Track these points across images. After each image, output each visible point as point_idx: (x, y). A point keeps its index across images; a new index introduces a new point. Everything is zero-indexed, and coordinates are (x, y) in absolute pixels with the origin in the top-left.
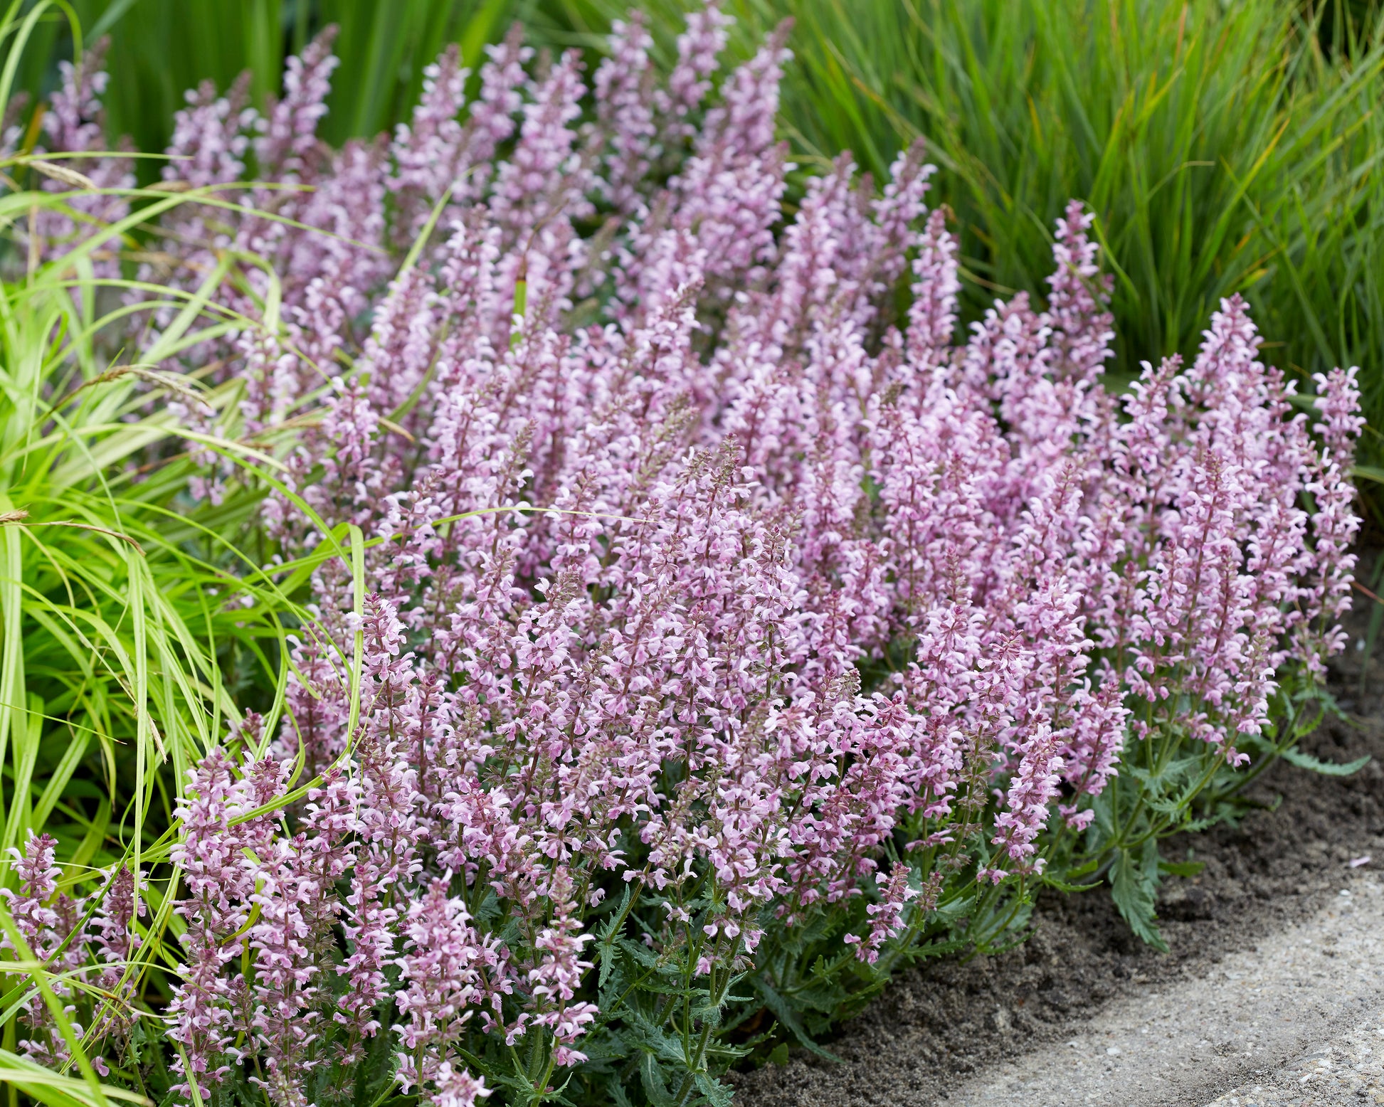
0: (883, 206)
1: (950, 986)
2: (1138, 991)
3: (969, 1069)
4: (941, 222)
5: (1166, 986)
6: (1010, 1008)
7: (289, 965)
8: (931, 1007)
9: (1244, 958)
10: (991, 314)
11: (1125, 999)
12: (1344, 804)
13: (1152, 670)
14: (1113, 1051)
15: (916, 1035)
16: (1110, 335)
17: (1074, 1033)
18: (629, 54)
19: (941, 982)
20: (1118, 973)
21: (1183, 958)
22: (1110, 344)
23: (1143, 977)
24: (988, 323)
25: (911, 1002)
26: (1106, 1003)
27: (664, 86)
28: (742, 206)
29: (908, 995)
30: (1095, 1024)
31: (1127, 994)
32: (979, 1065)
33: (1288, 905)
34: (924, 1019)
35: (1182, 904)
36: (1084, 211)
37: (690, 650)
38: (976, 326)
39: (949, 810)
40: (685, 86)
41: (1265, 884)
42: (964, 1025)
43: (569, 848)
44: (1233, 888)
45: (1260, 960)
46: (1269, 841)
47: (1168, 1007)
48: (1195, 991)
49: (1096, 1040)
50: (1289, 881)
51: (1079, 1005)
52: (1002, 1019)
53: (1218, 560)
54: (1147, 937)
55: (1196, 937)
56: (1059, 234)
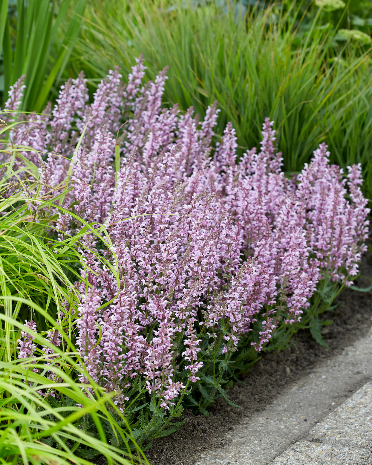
0: (204, 123)
1: (272, 361)
2: (323, 360)
3: (283, 385)
4: (231, 126)
5: (331, 358)
6: (289, 367)
7: (117, 354)
8: (268, 368)
9: (350, 348)
10: (245, 154)
11: (320, 362)
12: (362, 303)
13: (322, 257)
14: (324, 377)
15: (265, 377)
16: (282, 159)
17: (310, 373)
18: (115, 80)
19: (269, 360)
20: (316, 355)
21: (333, 349)
22: (282, 162)
23: (323, 356)
24: (245, 157)
25: (262, 367)
26: (315, 364)
27: (125, 90)
28: (166, 125)
29: (261, 365)
30: (315, 370)
31: (321, 361)
32: (286, 384)
33: (358, 332)
34: (267, 372)
35: (328, 333)
36: (271, 121)
37: (211, 253)
38: (241, 158)
39: (275, 302)
40: (132, 90)
41: (349, 327)
42: (277, 373)
43: (185, 315)
44: (340, 329)
45: (355, 348)
46: (345, 314)
47: (334, 363)
48: (340, 358)
49: (318, 374)
50: (355, 326)
51: (307, 365)
52: (288, 370)
53: (338, 222)
54: (321, 344)
55: (335, 343)
56: (264, 128)
